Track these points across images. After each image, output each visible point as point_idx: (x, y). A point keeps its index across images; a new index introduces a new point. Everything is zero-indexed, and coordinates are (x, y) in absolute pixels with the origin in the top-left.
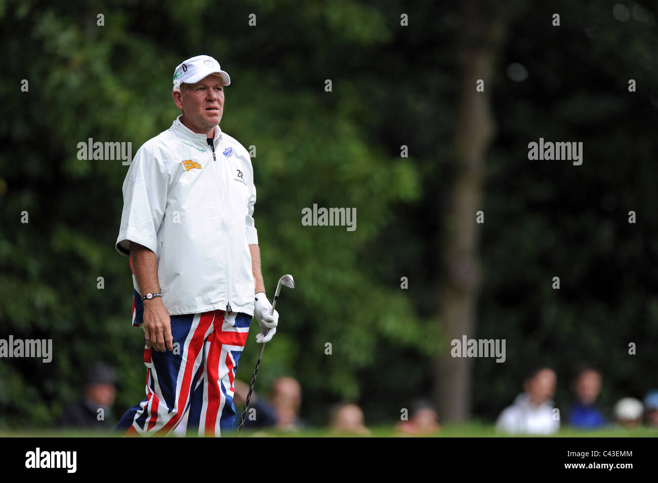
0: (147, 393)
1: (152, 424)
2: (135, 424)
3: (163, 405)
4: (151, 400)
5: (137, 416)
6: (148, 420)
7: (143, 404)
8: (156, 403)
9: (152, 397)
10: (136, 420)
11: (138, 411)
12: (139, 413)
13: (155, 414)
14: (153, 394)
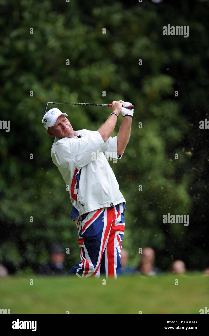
0: (82, 259)
1: (86, 273)
2: (77, 274)
3: (91, 265)
4: (85, 263)
5: (78, 271)
6: (84, 272)
7: (81, 265)
8: (87, 264)
9: (85, 261)
10: (78, 273)
11: (78, 268)
12: (79, 269)
13: (87, 269)
14: (86, 260)
